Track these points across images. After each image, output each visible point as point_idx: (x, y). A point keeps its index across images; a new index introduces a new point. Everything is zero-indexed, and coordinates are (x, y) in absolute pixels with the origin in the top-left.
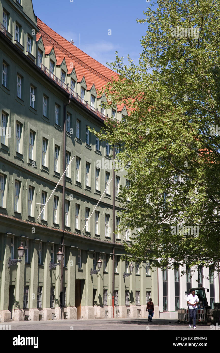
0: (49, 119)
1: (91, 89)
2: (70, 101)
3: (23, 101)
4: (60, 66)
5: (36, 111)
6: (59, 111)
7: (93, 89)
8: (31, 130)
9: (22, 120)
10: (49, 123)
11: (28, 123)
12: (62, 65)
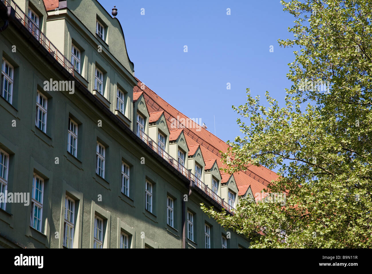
0: (156, 217)
1: (228, 182)
2: (190, 191)
3: (108, 183)
4: (175, 141)
5: (133, 201)
6: (174, 206)
7: (232, 181)
8: (122, 230)
9: (106, 213)
10: (157, 223)
11: (118, 218)
12: (179, 140)
